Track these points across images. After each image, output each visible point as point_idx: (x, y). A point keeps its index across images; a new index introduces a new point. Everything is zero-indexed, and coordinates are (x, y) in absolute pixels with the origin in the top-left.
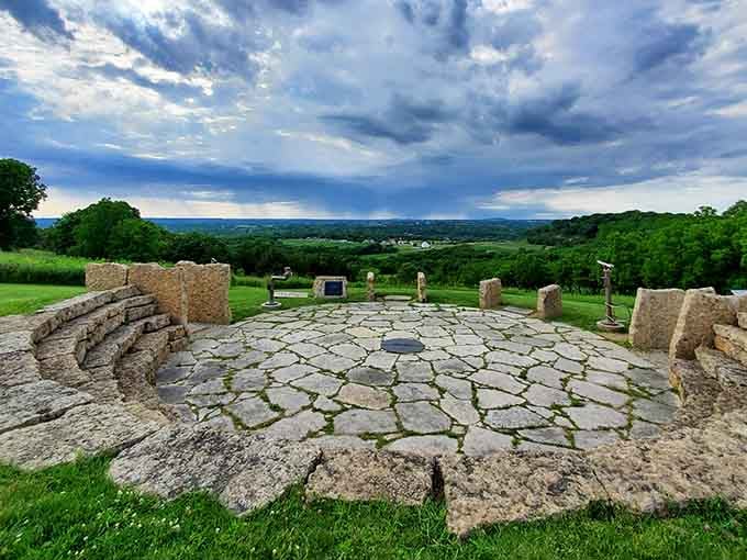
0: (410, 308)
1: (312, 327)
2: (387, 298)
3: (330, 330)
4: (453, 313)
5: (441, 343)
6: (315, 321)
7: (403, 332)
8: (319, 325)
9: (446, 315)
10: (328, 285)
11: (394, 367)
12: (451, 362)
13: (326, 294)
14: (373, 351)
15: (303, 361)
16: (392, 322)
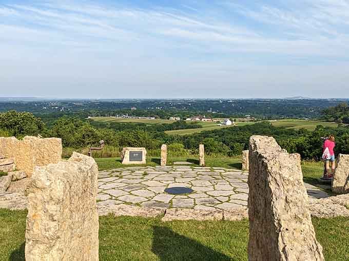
0: (191, 170)
1: (120, 180)
2: (175, 163)
3: (132, 182)
4: (220, 173)
5: (204, 189)
6: (121, 177)
7: (182, 184)
8: (123, 180)
9: (216, 174)
10: (131, 153)
11: (171, 200)
12: (207, 199)
13: (130, 161)
14: (159, 194)
15: (114, 198)
16: (175, 178)
